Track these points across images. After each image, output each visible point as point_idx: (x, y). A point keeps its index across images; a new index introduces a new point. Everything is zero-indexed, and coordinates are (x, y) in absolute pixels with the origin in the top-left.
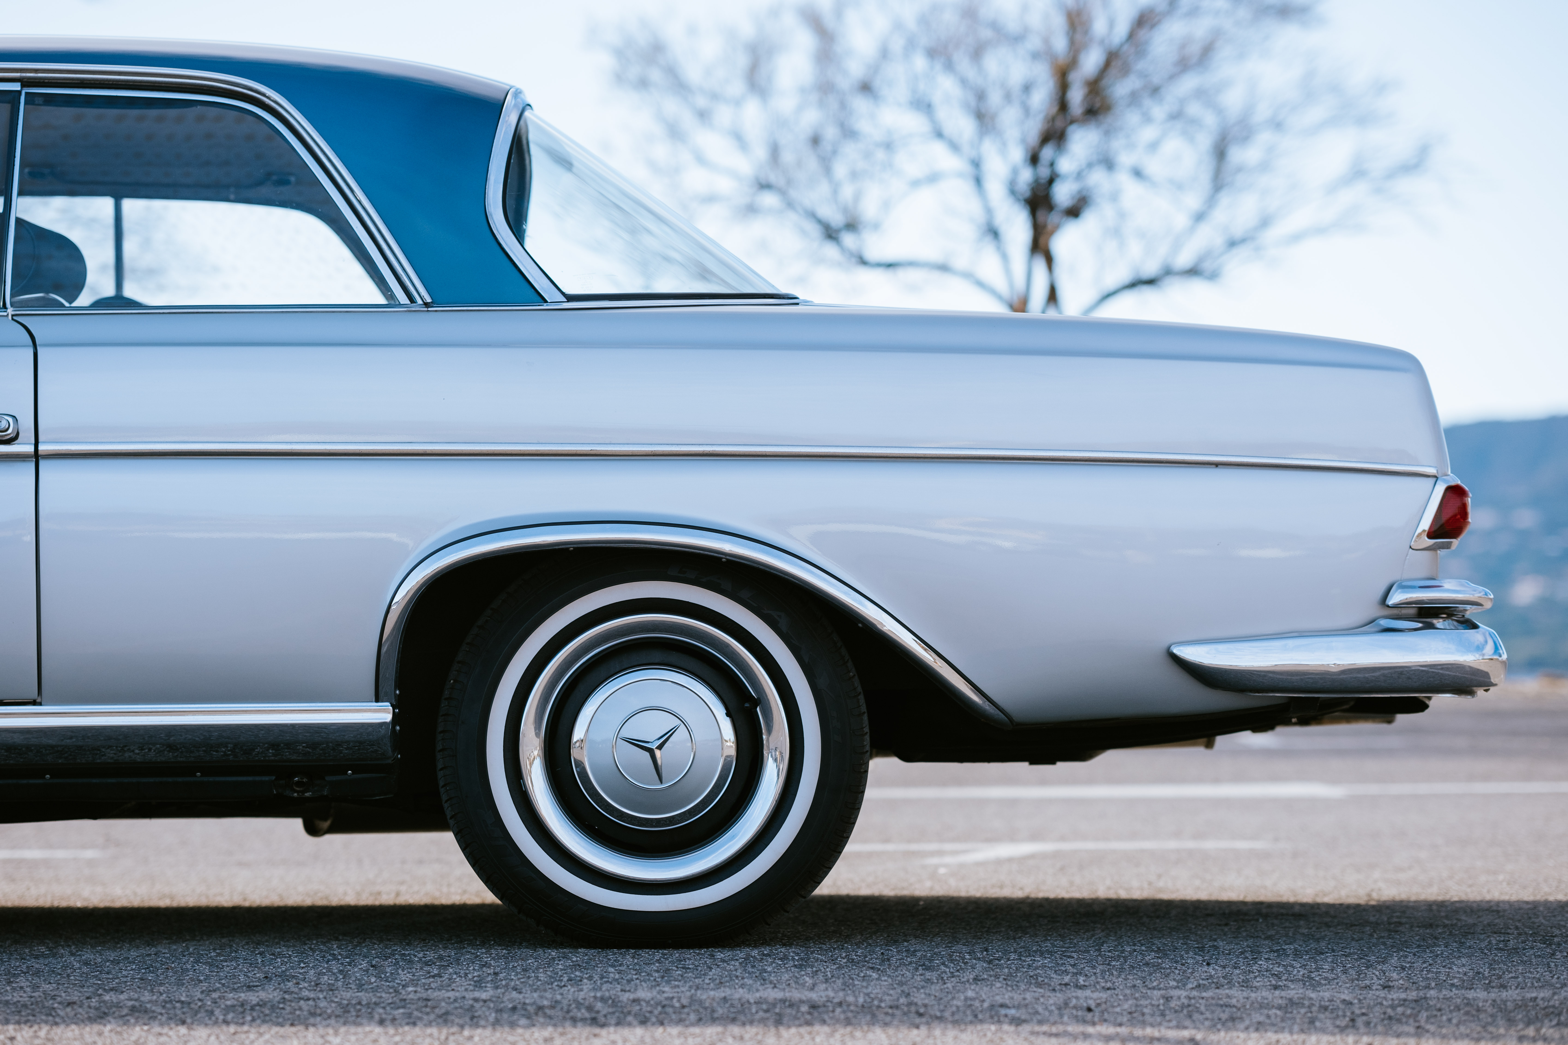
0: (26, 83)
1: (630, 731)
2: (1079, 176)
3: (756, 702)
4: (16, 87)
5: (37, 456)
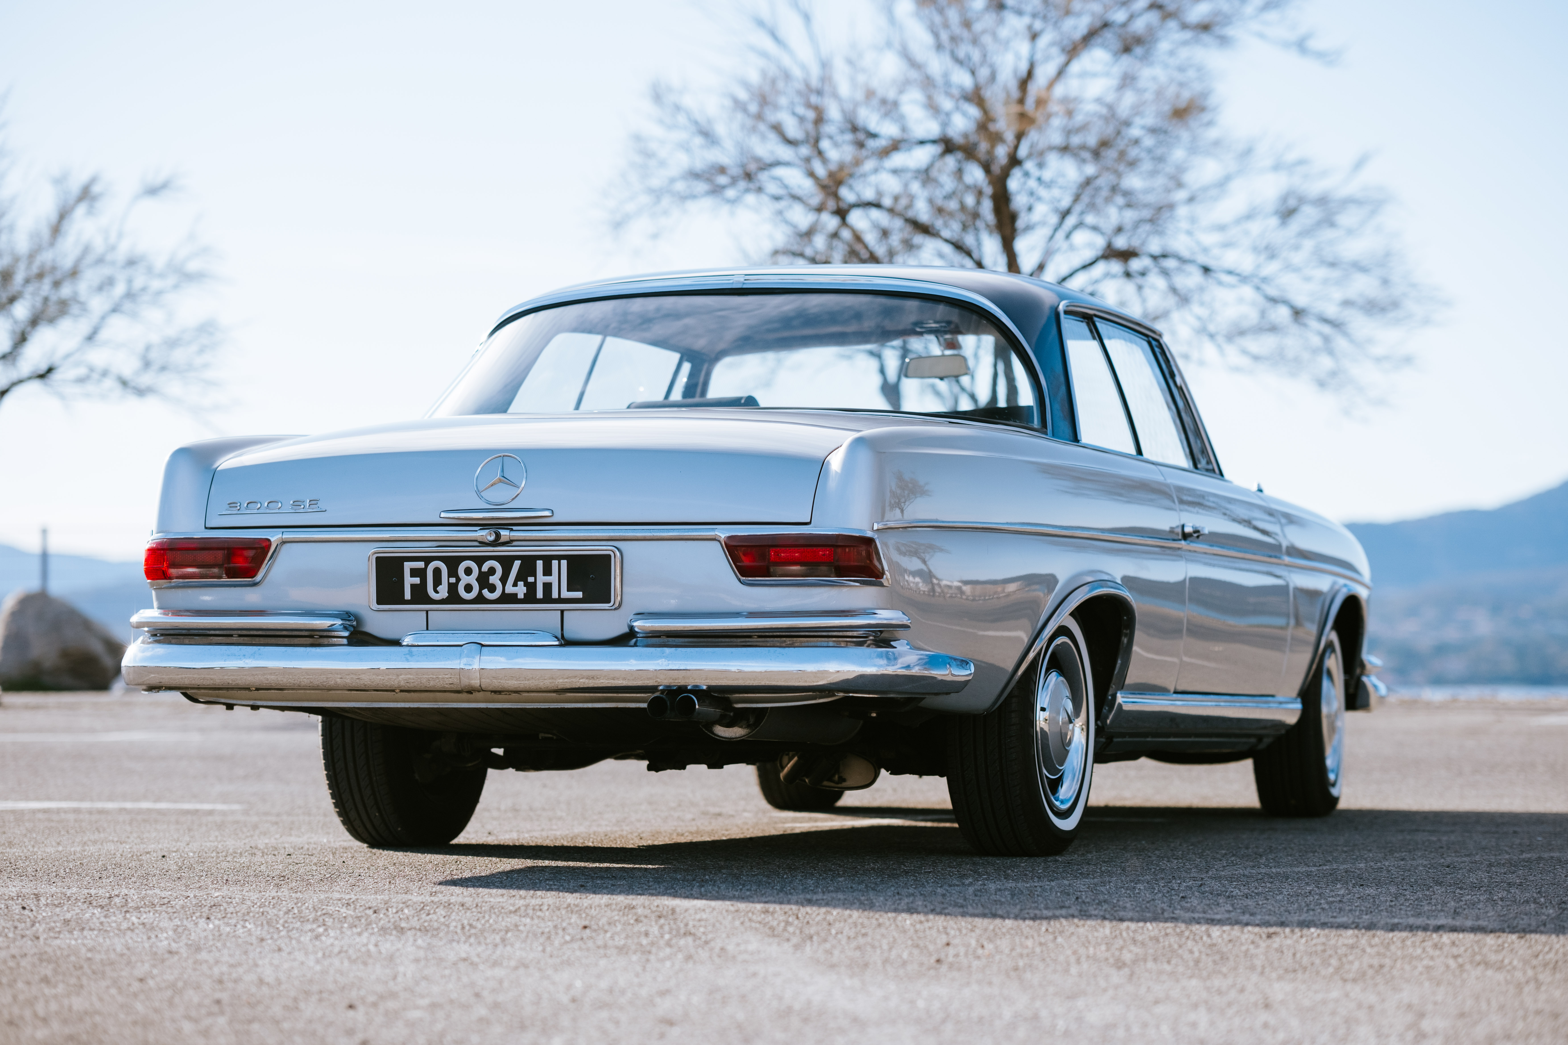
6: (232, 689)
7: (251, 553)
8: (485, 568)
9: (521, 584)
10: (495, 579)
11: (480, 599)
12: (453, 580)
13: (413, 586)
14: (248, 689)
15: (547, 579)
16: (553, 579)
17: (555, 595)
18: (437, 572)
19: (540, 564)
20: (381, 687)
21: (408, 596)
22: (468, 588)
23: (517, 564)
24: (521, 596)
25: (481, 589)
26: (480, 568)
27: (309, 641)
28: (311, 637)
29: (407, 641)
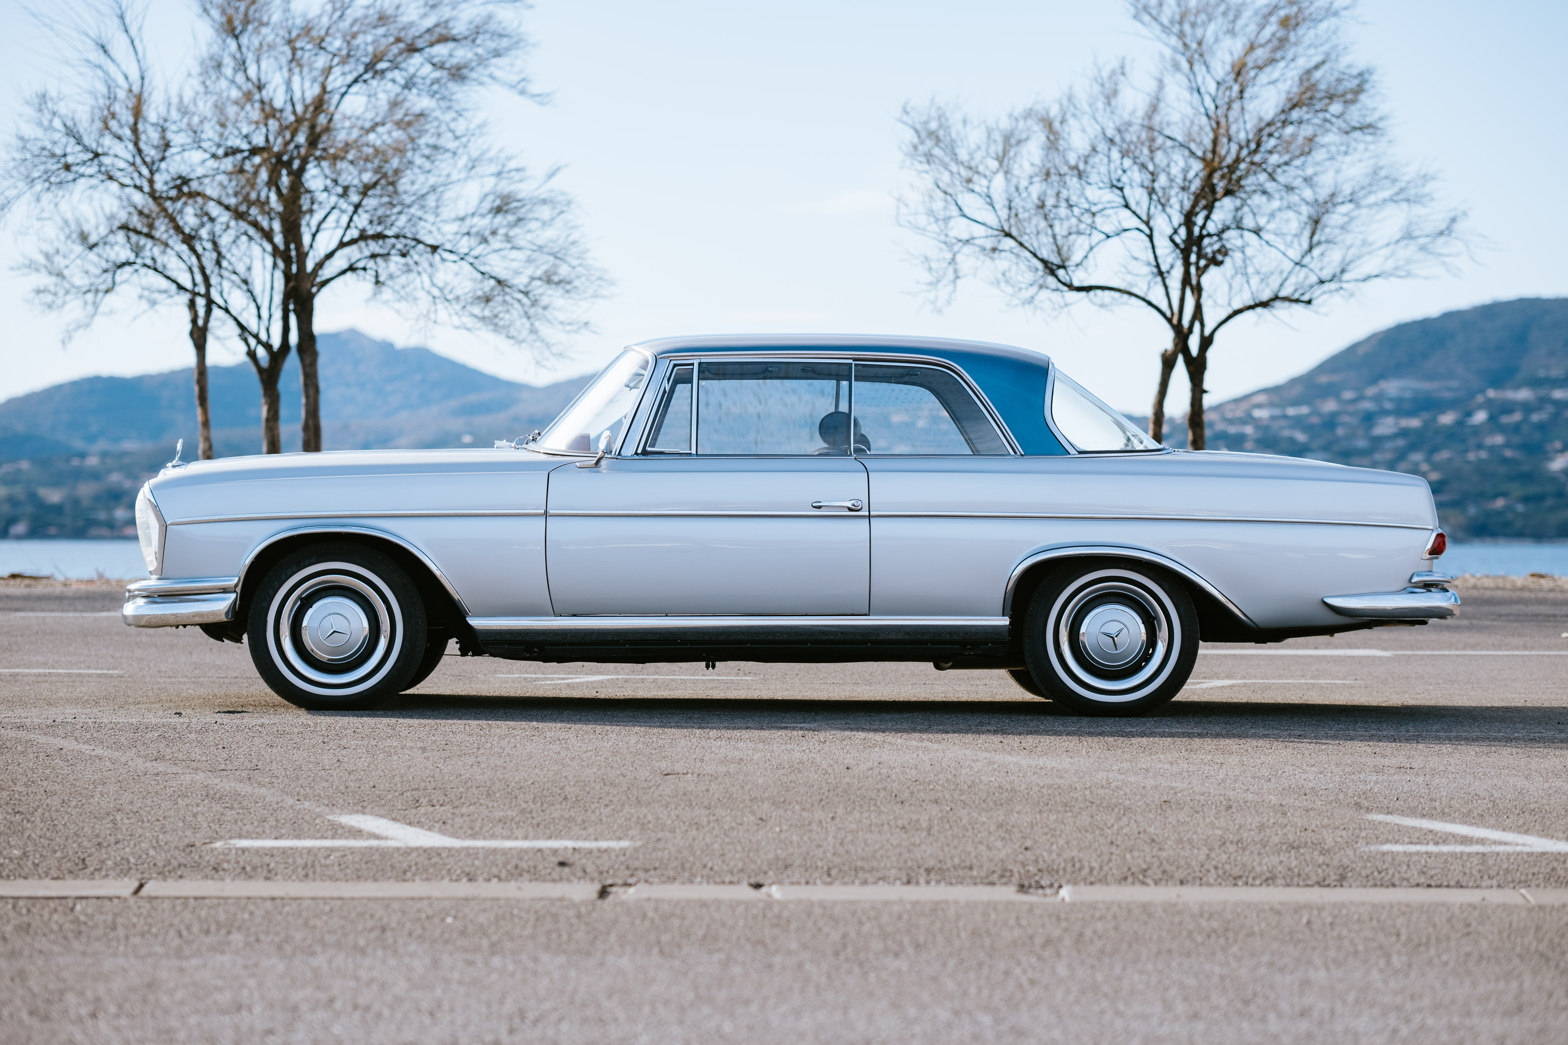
0: (855, 360)
1: (1104, 630)
2: (1220, 234)
3: (1155, 618)
4: (850, 361)
5: (869, 516)
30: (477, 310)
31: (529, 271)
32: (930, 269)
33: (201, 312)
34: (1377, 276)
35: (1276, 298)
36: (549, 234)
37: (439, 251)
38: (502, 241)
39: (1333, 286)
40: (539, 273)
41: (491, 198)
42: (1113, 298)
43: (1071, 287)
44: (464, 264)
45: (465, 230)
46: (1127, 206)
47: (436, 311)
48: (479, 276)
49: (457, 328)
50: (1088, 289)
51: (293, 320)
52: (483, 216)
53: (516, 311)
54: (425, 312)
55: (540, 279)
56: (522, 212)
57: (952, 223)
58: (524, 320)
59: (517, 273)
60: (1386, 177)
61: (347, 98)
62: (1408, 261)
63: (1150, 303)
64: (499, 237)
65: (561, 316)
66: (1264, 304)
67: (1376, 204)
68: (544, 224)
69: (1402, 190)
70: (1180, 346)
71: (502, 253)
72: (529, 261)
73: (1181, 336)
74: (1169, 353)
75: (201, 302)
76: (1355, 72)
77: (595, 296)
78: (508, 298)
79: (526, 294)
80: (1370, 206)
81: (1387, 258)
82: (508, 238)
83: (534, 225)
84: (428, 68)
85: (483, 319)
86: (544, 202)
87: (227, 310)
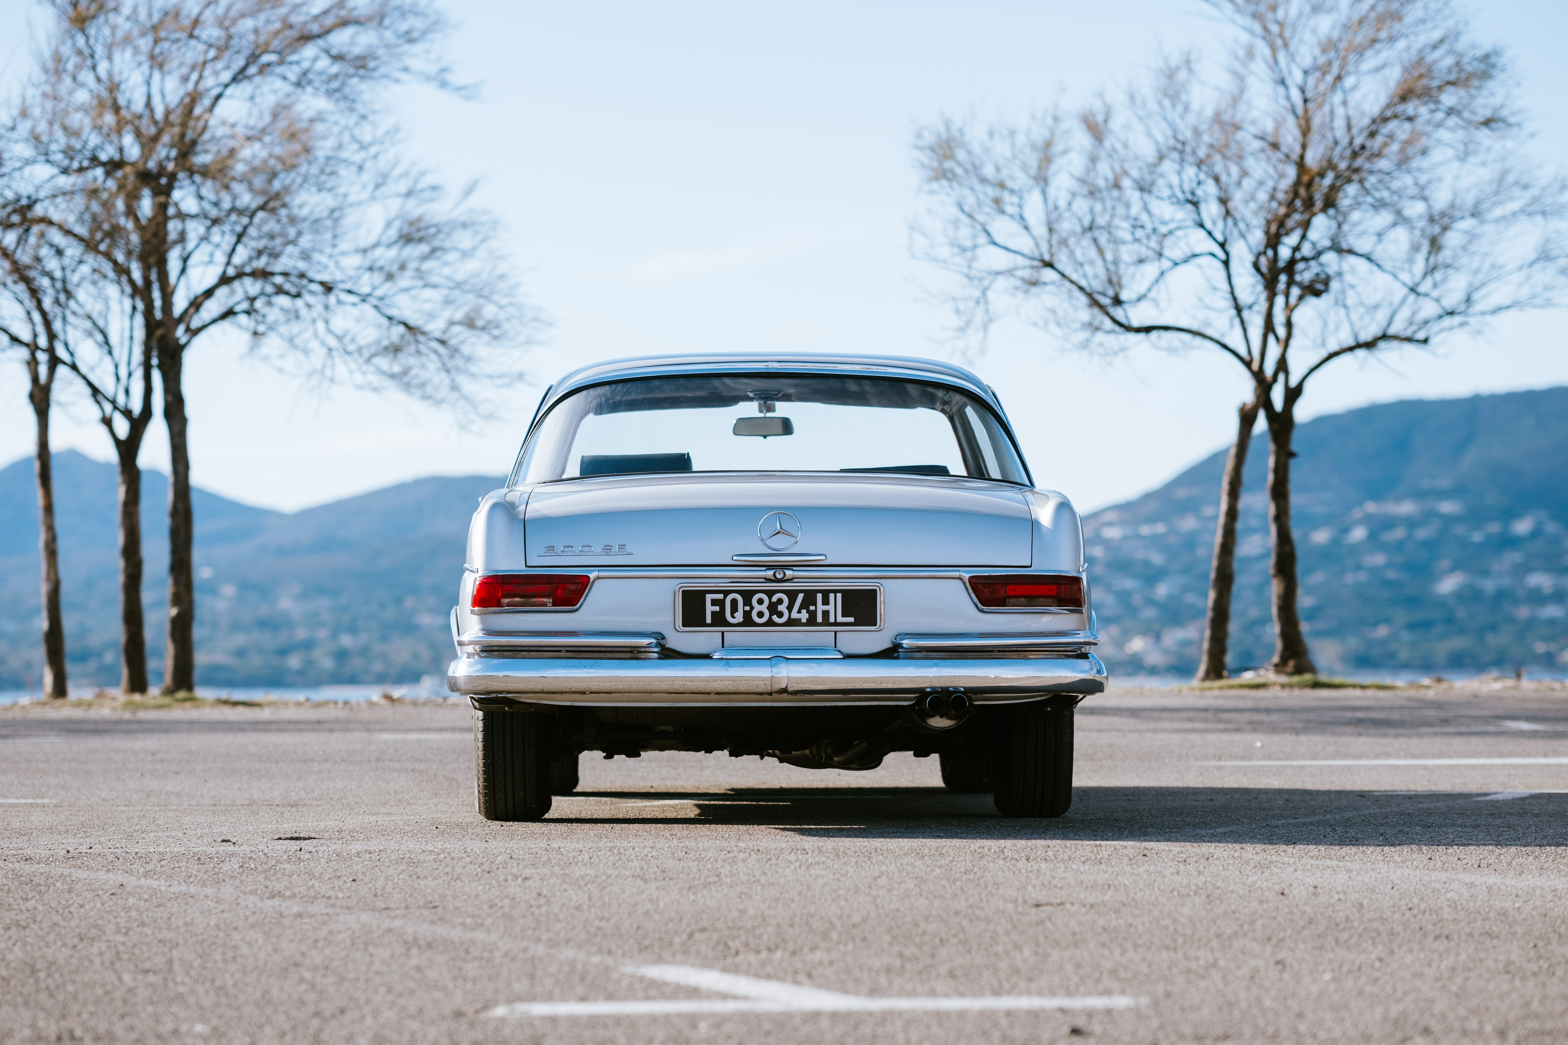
2: (1318, 257)
6: (566, 692)
7: (572, 587)
8: (774, 599)
9: (804, 611)
10: (782, 608)
11: (770, 623)
12: (747, 608)
13: (713, 613)
14: (584, 693)
15: (826, 608)
16: (830, 608)
17: (832, 620)
18: (734, 602)
19: (819, 596)
20: (696, 690)
21: (709, 620)
22: (760, 614)
23: (801, 596)
24: (804, 620)
25: (771, 615)
26: (770, 599)
27: (629, 655)
28: (632, 652)
29: (716, 656)
30: (383, 362)
31: (447, 314)
32: (958, 312)
33: (43, 370)
34: (1508, 307)
35: (1385, 337)
36: (470, 266)
37: (336, 292)
38: (413, 278)
39: (1456, 320)
40: (459, 316)
41: (397, 224)
42: (1183, 342)
43: (1128, 329)
44: (367, 308)
45: (367, 264)
46: (1202, 225)
47: (333, 366)
48: (385, 322)
49: (360, 388)
50: (1148, 330)
51: (157, 377)
52: (390, 245)
53: (432, 364)
54: (319, 366)
55: (460, 323)
56: (437, 243)
57: (979, 252)
58: (444, 375)
59: (432, 316)
60: (1516, 183)
61: (222, 102)
62: (1548, 288)
63: (1225, 347)
64: (408, 273)
65: (489, 369)
66: (1370, 345)
67: (1504, 218)
68: (465, 255)
69: (1535, 200)
70: (1262, 399)
71: (413, 292)
72: (447, 302)
73: (1264, 386)
74: (1249, 407)
75: (42, 357)
76: (1479, 53)
77: (529, 342)
78: (422, 348)
79: (443, 342)
80: (1497, 221)
81: (1520, 285)
82: (420, 274)
83: (451, 257)
84: (324, 63)
85: (393, 376)
86: (464, 225)
87: (74, 367)
